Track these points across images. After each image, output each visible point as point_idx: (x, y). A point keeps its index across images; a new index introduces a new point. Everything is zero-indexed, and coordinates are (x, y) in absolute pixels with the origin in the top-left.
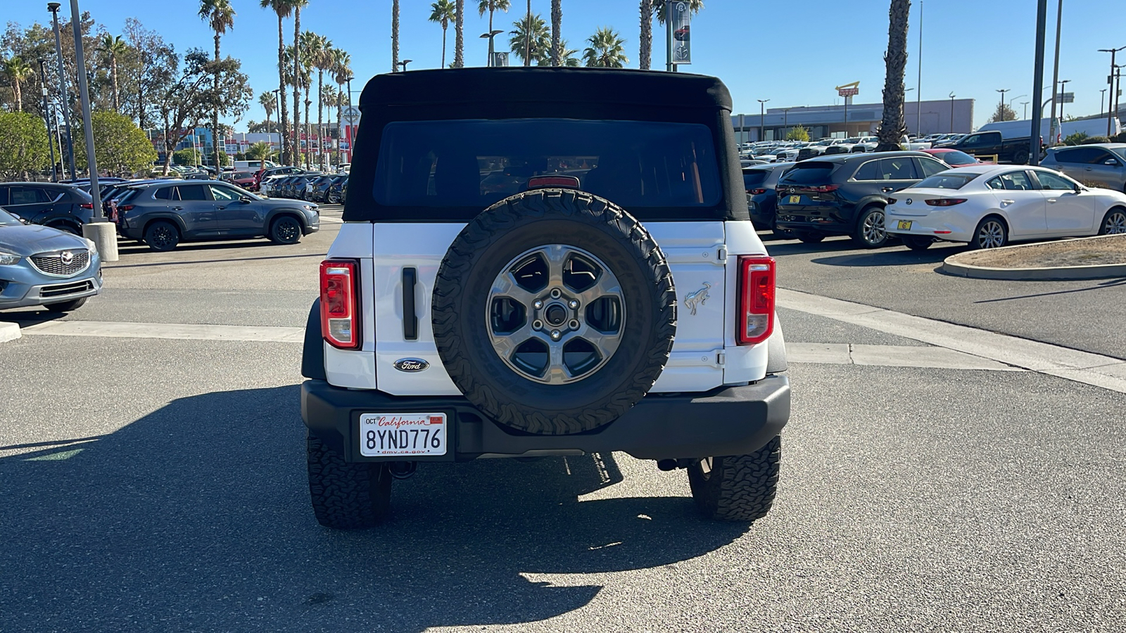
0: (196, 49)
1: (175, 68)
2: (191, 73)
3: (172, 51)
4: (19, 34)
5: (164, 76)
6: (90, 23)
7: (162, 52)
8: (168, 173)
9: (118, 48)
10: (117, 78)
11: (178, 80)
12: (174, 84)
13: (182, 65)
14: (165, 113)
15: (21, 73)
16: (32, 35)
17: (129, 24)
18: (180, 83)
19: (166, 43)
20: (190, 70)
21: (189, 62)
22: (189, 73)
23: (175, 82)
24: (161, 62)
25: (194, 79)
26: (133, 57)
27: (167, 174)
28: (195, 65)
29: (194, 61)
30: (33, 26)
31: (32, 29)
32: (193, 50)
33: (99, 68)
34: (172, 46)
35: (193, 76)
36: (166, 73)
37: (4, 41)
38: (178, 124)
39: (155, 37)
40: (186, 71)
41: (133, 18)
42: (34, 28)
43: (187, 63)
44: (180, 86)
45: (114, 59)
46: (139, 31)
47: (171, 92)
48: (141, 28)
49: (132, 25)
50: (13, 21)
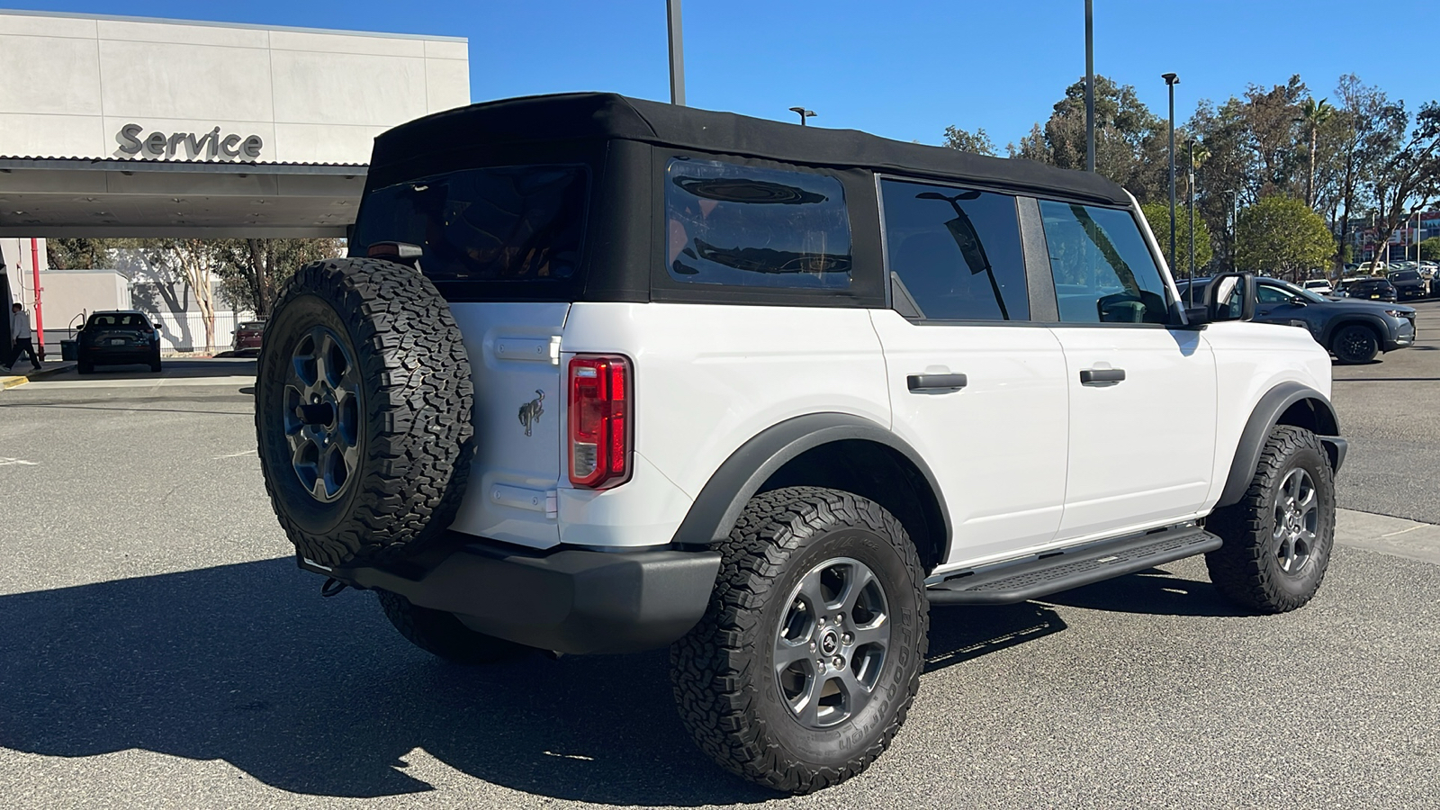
0: (1434, 102)
1: (1401, 130)
2: (1423, 136)
3: (1401, 110)
4: (1210, 112)
5: (1385, 142)
6: (1298, 88)
7: (1386, 112)
8: (1377, 272)
9: (1320, 115)
10: (1316, 154)
11: (1402, 149)
12: (1398, 152)
13: (1412, 126)
14: (1380, 192)
15: (1196, 159)
16: (1225, 112)
17: (1343, 82)
18: (1407, 150)
19: (1392, 100)
20: (1423, 131)
21: (1421, 121)
22: (1420, 136)
23: (1399, 150)
24: (1380, 126)
25: (1427, 143)
26: (1340, 123)
27: (1374, 273)
28: (1430, 124)
29: (1430, 120)
30: (1228, 100)
31: (1226, 105)
32: (1430, 104)
33: (1299, 142)
34: (1402, 103)
35: (1426, 139)
36: (1389, 139)
37: (1193, 123)
38: (1397, 207)
39: (1375, 94)
40: (1416, 134)
41: (1349, 74)
42: (1229, 103)
43: (1418, 123)
44: (1406, 155)
45: (1314, 130)
46: (1355, 89)
47: (1393, 163)
48: (1359, 85)
49: (1348, 83)
50: (1205, 99)
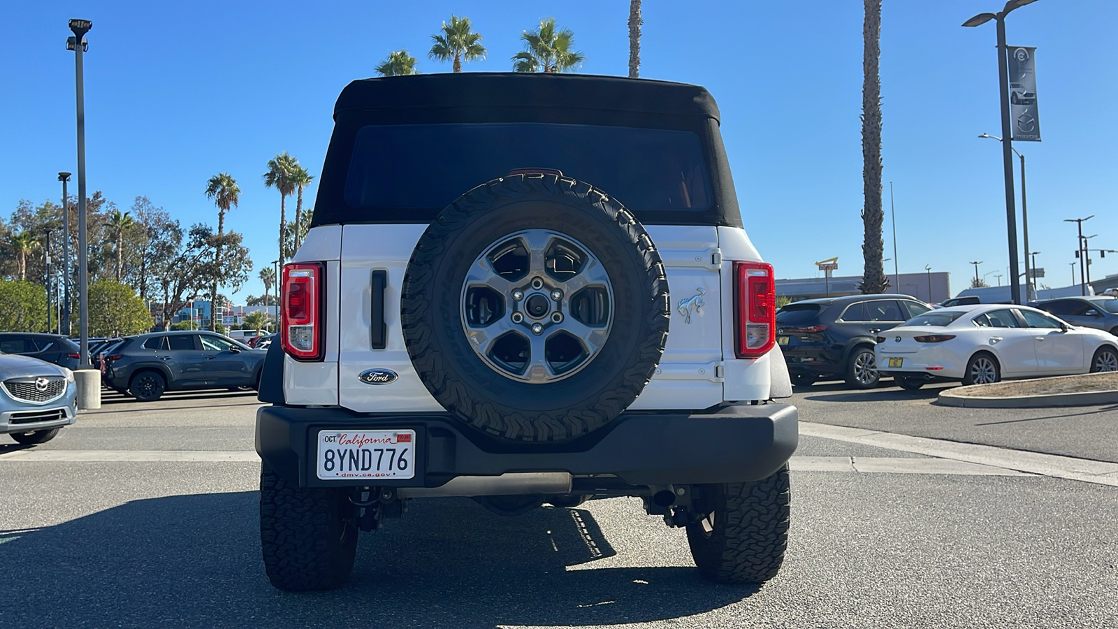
0: (200, 224)
1: (178, 242)
2: (194, 247)
3: (177, 227)
4: (30, 211)
5: (167, 249)
6: (100, 201)
7: (168, 227)
9: (125, 223)
10: (122, 252)
11: (181, 254)
12: (176, 257)
13: (186, 239)
14: (165, 284)
15: (28, 247)
16: (42, 212)
17: (138, 202)
18: (183, 256)
19: (173, 219)
20: (193, 244)
21: (192, 236)
22: (192, 247)
23: (178, 255)
24: (166, 237)
25: (197, 252)
26: (138, 232)
28: (198, 239)
29: (198, 236)
30: (45, 203)
31: (43, 207)
32: (198, 225)
33: (106, 242)
34: (178, 222)
35: (196, 249)
36: (170, 247)
37: (15, 218)
38: (177, 297)
39: (162, 213)
40: (189, 245)
41: (143, 196)
42: (46, 206)
43: (190, 238)
44: (182, 259)
45: (121, 234)
46: (147, 208)
47: (174, 264)
48: (150, 205)
49: (141, 203)
50: (26, 200)
